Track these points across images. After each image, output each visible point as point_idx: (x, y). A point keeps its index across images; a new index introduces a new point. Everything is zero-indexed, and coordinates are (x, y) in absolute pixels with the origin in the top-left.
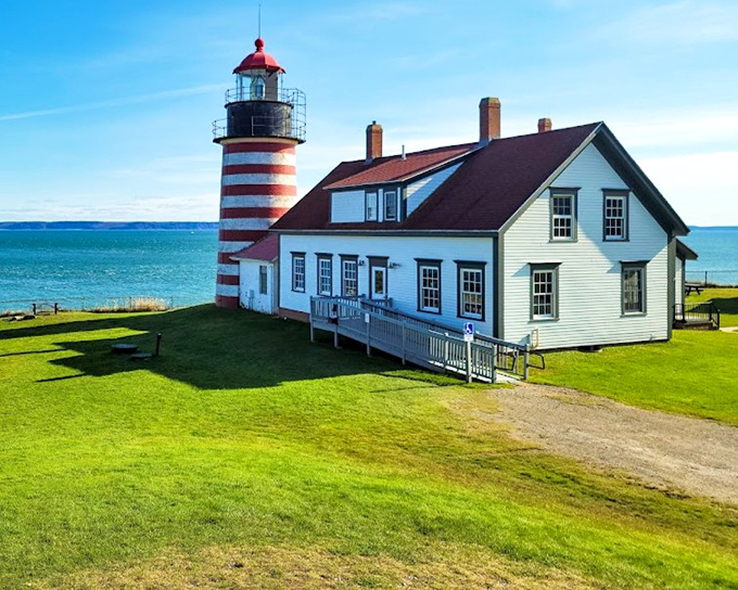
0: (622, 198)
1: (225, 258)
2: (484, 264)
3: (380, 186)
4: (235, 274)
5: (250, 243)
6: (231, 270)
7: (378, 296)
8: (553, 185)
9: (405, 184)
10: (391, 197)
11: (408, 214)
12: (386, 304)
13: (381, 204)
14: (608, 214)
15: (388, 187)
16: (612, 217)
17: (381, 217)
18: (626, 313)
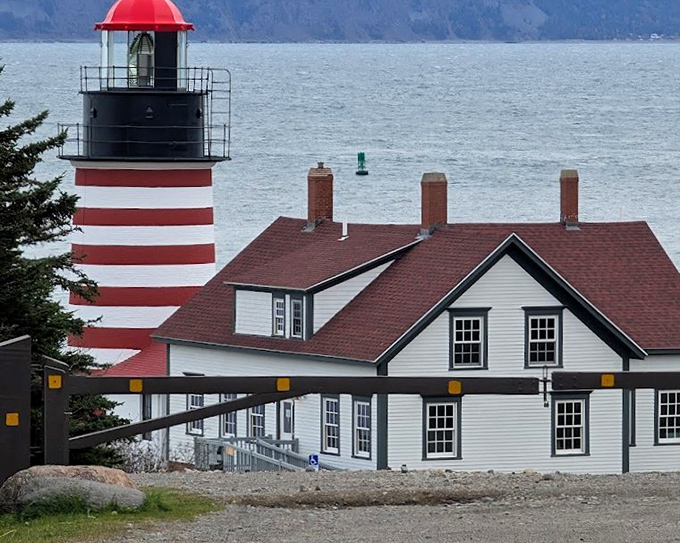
0: (553, 317)
3: (288, 292)
7: (285, 436)
8: (453, 306)
9: (311, 293)
10: (297, 307)
11: (315, 330)
12: (293, 446)
13: (288, 314)
14: (534, 336)
15: (295, 294)
16: (539, 340)
17: (287, 332)
18: (558, 452)
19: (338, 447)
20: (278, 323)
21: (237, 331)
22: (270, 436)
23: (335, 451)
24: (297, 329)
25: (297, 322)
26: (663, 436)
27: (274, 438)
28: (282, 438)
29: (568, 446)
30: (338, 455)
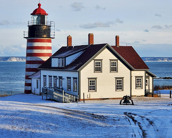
0: (116, 62)
1: (27, 77)
2: (77, 78)
3: (61, 57)
4: (30, 82)
5: (35, 72)
6: (29, 81)
7: (61, 87)
8: (95, 59)
9: (65, 57)
10: (63, 60)
11: (66, 65)
12: (62, 89)
13: (61, 62)
14: (112, 66)
15: (62, 58)
16: (113, 67)
17: (61, 66)
18: (117, 90)
19: (71, 89)
20: (59, 64)
21: (52, 66)
22: (58, 87)
23: (70, 90)
24: (62, 65)
25: (63, 64)
26: (137, 87)
27: (59, 87)
28: (60, 87)
29: (119, 89)
30: (71, 91)
